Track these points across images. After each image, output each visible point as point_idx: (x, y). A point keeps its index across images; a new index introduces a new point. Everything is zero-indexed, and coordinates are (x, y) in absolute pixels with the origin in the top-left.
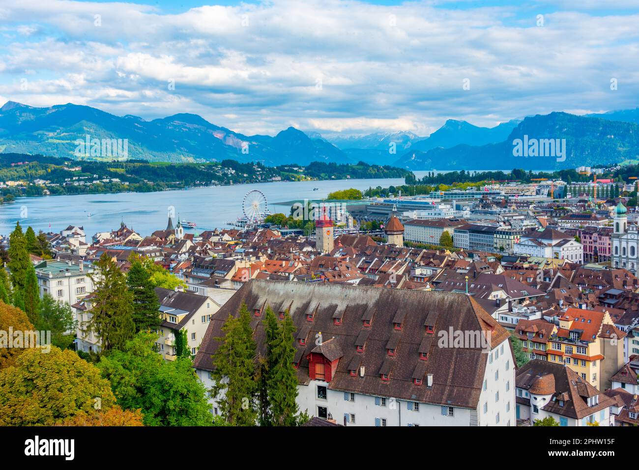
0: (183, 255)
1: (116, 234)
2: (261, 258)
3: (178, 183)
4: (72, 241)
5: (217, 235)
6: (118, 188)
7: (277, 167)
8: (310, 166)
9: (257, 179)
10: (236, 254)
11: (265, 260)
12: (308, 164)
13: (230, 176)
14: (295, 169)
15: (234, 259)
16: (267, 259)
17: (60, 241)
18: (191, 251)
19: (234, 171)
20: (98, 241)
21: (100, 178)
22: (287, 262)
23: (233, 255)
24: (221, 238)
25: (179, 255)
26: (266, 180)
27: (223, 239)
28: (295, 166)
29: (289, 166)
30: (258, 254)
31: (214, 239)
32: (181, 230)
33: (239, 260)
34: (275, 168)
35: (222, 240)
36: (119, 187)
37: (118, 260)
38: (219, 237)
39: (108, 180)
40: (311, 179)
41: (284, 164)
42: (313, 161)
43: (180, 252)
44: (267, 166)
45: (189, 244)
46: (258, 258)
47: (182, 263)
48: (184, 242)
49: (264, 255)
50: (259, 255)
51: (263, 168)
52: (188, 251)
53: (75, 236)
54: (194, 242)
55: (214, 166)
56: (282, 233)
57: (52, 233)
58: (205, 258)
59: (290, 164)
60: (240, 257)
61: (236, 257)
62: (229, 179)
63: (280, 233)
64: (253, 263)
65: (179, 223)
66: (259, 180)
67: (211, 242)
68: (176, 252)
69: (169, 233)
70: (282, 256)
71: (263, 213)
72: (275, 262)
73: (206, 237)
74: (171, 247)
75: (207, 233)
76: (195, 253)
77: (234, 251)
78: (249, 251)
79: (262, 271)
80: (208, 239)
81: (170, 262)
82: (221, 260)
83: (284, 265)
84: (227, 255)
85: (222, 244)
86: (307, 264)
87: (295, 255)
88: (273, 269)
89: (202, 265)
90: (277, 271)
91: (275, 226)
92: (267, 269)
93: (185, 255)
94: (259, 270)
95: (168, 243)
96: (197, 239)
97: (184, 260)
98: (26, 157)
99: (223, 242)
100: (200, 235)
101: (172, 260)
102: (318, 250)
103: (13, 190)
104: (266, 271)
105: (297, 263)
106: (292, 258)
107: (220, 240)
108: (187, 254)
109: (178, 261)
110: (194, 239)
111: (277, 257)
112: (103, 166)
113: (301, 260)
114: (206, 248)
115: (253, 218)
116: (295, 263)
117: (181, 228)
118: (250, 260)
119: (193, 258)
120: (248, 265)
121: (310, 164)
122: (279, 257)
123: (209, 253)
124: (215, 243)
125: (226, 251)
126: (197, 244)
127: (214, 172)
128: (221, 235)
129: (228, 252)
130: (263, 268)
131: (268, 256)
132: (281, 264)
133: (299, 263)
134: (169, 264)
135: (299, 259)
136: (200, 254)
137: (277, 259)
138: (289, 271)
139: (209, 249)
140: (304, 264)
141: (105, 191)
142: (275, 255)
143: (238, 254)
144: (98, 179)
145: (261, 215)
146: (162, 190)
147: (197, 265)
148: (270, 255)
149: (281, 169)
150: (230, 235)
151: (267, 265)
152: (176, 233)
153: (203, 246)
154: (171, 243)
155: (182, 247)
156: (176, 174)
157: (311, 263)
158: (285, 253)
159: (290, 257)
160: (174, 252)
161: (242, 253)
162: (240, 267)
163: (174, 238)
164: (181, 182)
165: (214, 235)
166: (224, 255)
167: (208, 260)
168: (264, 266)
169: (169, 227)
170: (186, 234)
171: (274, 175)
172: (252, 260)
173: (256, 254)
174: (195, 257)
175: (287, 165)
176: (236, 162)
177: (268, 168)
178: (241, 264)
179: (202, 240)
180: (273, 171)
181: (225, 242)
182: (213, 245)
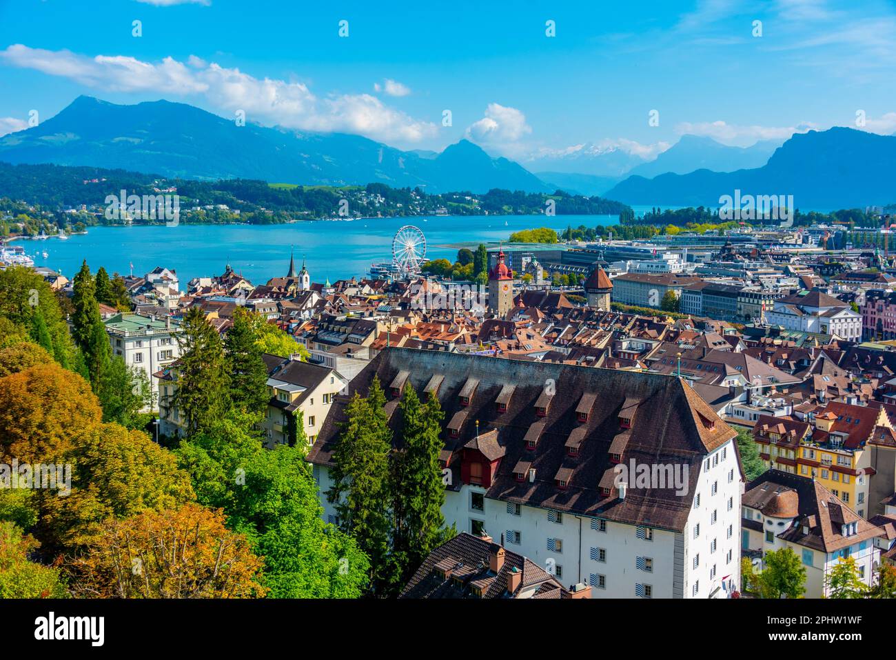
0: (307, 313)
1: (219, 280)
2: (412, 319)
3: (306, 213)
4: (160, 289)
5: (355, 286)
6: (226, 218)
7: (442, 195)
8: (488, 194)
9: (414, 210)
10: (379, 313)
11: (417, 323)
12: (485, 192)
13: (378, 205)
14: (468, 198)
15: (375, 319)
16: (420, 321)
17: (144, 288)
18: (318, 306)
19: (383, 199)
20: (195, 290)
21: (201, 204)
23: (374, 315)
24: (361, 291)
25: (302, 312)
26: (427, 212)
27: (363, 293)
28: (468, 194)
29: (459, 194)
30: (409, 314)
31: (351, 292)
32: (306, 278)
33: (382, 322)
34: (440, 196)
35: (361, 294)
36: (226, 216)
37: (219, 316)
38: (357, 289)
39: (211, 207)
40: (489, 212)
41: (452, 191)
42: (492, 188)
43: (304, 308)
44: (428, 193)
45: (315, 297)
46: (408, 319)
47: (305, 322)
48: (308, 295)
49: (416, 316)
50: (409, 316)
51: (423, 196)
52: (314, 307)
53: (165, 282)
54: (323, 294)
55: (356, 191)
57: (133, 277)
58: (335, 317)
59: (460, 191)
60: (383, 317)
61: (378, 317)
62: (376, 210)
63: (440, 286)
64: (401, 326)
65: (304, 268)
66: (417, 212)
67: (347, 296)
68: (299, 307)
69: (290, 282)
70: (441, 318)
71: (420, 258)
72: (430, 325)
73: (340, 288)
74: (291, 301)
75: (342, 283)
76: (324, 309)
77: (376, 309)
78: (397, 309)
79: (413, 337)
80: (342, 291)
81: (289, 321)
82: (357, 320)
83: (442, 330)
84: (367, 314)
85: (360, 299)
86: (474, 330)
87: (459, 317)
88: (427, 336)
89: (332, 326)
90: (432, 338)
91: (434, 277)
92: (419, 334)
93: (310, 312)
94: (408, 336)
95: (288, 295)
96: (328, 291)
97: (308, 319)
98: (103, 172)
99: (362, 296)
100: (332, 286)
101: (292, 319)
102: (490, 310)
103: (84, 217)
104: (417, 337)
105: (460, 328)
106: (455, 322)
107: (359, 293)
108: (313, 311)
109: (300, 320)
110: (323, 290)
111: (433, 319)
112: (205, 188)
113: (466, 324)
114: (338, 304)
115: (406, 265)
116: (458, 328)
117: (306, 275)
118: (397, 322)
119: (320, 316)
120: (394, 329)
121: (487, 191)
122: (436, 319)
123: (342, 311)
124: (351, 298)
125: (365, 308)
126: (327, 298)
127: (356, 199)
128: (360, 286)
129: (367, 310)
130: (414, 333)
131: (422, 317)
132: (438, 329)
133: (462, 328)
134: (288, 323)
135: (463, 323)
136: (331, 311)
137: (434, 321)
138: (448, 338)
139: (343, 305)
140: (470, 329)
141: (208, 221)
142: (433, 315)
143: (382, 313)
144: (199, 205)
145: (417, 260)
146: (284, 222)
147: (325, 327)
148: (424, 316)
149: (448, 197)
150: (372, 286)
151: (419, 330)
152: (299, 281)
153: (335, 301)
154: (292, 295)
155: (307, 300)
156: (304, 201)
157: (480, 329)
158: (445, 314)
159: (452, 320)
160: (295, 307)
161: (386, 312)
162: (382, 331)
163: (297, 289)
164: (310, 212)
165: (350, 286)
166: (362, 314)
167: (339, 320)
168: (415, 330)
169: (290, 274)
170: (313, 283)
171: (438, 206)
172: (399, 322)
173: (406, 314)
174: (322, 316)
175: (457, 192)
176: (386, 187)
177: (430, 197)
178: (385, 326)
179: (334, 292)
180: (437, 200)
181: (364, 297)
182: (348, 299)
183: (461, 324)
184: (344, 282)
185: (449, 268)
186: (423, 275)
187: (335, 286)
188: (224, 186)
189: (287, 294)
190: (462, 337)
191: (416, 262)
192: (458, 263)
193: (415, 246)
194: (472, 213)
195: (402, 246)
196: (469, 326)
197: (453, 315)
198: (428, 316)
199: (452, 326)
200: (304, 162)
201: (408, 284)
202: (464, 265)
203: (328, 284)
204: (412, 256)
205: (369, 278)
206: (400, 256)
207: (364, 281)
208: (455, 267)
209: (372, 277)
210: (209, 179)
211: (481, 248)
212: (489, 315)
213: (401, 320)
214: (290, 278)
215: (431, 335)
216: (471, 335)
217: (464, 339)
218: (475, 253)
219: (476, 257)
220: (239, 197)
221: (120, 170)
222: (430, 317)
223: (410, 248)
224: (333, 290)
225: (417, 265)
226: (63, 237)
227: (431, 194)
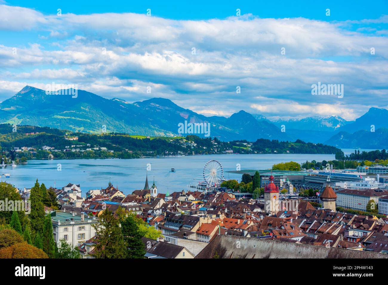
0: (158, 211)
1: (105, 191)
2: (220, 216)
3: (152, 152)
4: (71, 196)
5: (184, 196)
6: (106, 155)
7: (230, 142)
8: (257, 142)
9: (214, 151)
10: (200, 212)
11: (223, 218)
12: (255, 141)
13: (192, 148)
14: (245, 144)
15: (199, 216)
16: (225, 217)
17: (62, 196)
18: (163, 207)
19: (196, 144)
20: (91, 197)
21: (92, 147)
22: (242, 220)
23: (198, 213)
25: (155, 211)
26: (221, 152)
27: (189, 199)
28: (245, 142)
29: (240, 141)
30: (218, 212)
31: (182, 199)
32: (155, 190)
33: (203, 217)
34: (229, 143)
35: (188, 200)
36: (106, 154)
38: (185, 197)
39: (98, 149)
40: (257, 152)
41: (236, 140)
42: (259, 138)
43: (155, 208)
44: (222, 141)
45: (162, 202)
46: (218, 216)
47: (157, 217)
48: (158, 200)
49: (223, 214)
50: (218, 214)
51: (219, 143)
52: (161, 208)
53: (74, 192)
54: (165, 200)
55: (180, 140)
56: (236, 196)
57: (56, 189)
58: (175, 214)
59: (240, 140)
60: (203, 214)
61: (200, 215)
62: (191, 150)
63: (234, 196)
64: (214, 220)
65: (154, 185)
66: (215, 152)
67: (179, 201)
68: (152, 208)
69: (146, 193)
70: (237, 215)
71: (220, 179)
72: (231, 219)
75: (176, 194)
76: (167, 209)
78: (211, 210)
80: (176, 198)
81: (147, 216)
82: (188, 216)
83: (239, 223)
84: (193, 212)
85: (187, 203)
86: (257, 223)
88: (230, 226)
90: (233, 227)
91: (229, 190)
92: (224, 225)
94: (218, 226)
95: (146, 200)
96: (168, 198)
97: (158, 215)
98: (37, 129)
99: (188, 201)
100: (170, 195)
101: (149, 215)
103: (26, 154)
104: (224, 227)
106: (245, 217)
107: (186, 199)
108: (161, 210)
109: (154, 215)
110: (165, 198)
112: (94, 137)
114: (175, 206)
116: (248, 221)
118: (211, 218)
119: (166, 213)
120: (210, 221)
121: (257, 140)
123: (177, 210)
125: (191, 209)
126: (168, 202)
127: (180, 144)
128: (187, 195)
131: (225, 214)
132: (236, 222)
133: (250, 221)
135: (251, 218)
136: (171, 211)
138: (243, 228)
140: (255, 222)
141: (96, 157)
143: (202, 212)
144: (90, 147)
145: (218, 180)
146: (139, 157)
148: (227, 214)
149: (233, 143)
150: (194, 196)
151: (225, 222)
152: (151, 192)
153: (173, 204)
154: (148, 201)
155: (157, 204)
156: (150, 145)
160: (150, 208)
161: (204, 211)
162: (203, 223)
163: (150, 197)
164: (154, 152)
165: (181, 195)
167: (177, 216)
168: (222, 223)
169: (145, 188)
170: (159, 194)
171: (228, 148)
172: (213, 217)
173: (216, 213)
174: (167, 213)
175: (238, 140)
176: (197, 138)
177: (223, 143)
178: (204, 220)
179: (172, 199)
180: (227, 145)
181: (190, 202)
182: (181, 203)
183: (249, 219)
184: (178, 193)
185: (237, 185)
187: (172, 195)
188: (105, 137)
190: (251, 227)
192: (242, 182)
193: (217, 172)
194: (247, 152)
195: (209, 172)
199: (244, 220)
201: (216, 195)
202: (246, 183)
203: (168, 194)
205: (192, 191)
207: (189, 192)
208: (241, 184)
211: (256, 174)
214: (145, 190)
216: (256, 226)
218: (253, 176)
219: (254, 179)
220: (113, 143)
221: (47, 127)
223: (214, 173)
225: (218, 183)
227: (224, 141)
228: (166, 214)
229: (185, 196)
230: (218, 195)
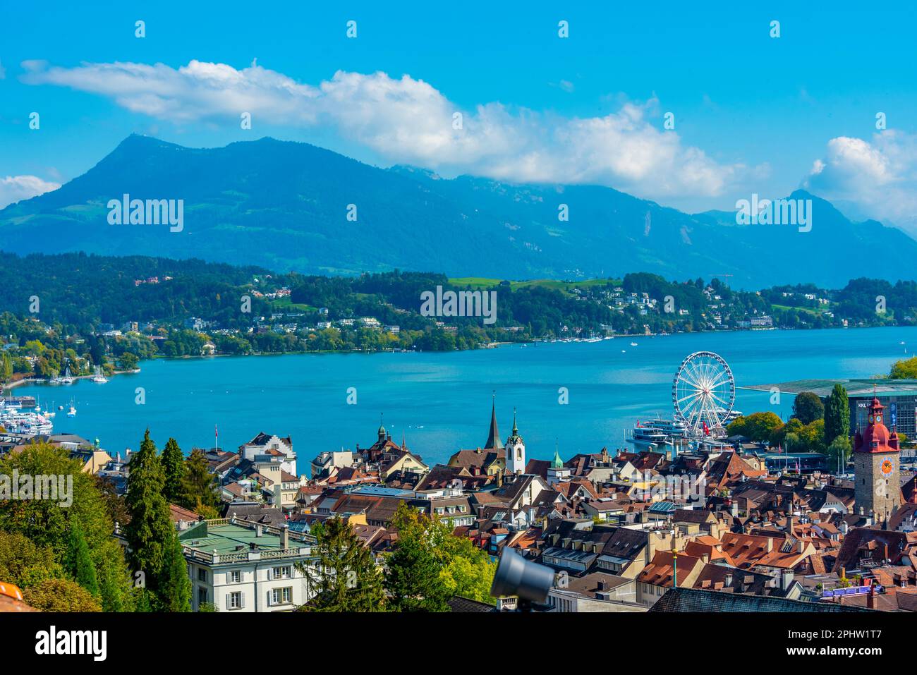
0: (522, 515)
1: (366, 455)
2: (714, 528)
3: (516, 329)
4: (265, 472)
5: (607, 465)
6: (375, 342)
7: (762, 292)
8: (847, 288)
9: (711, 320)
10: (653, 516)
11: (722, 533)
12: (841, 285)
13: (644, 312)
14: (810, 296)
15: (646, 528)
16: (728, 531)
17: (239, 471)
18: (541, 503)
19: (654, 301)
20: (325, 474)
21: (333, 317)
22: (780, 541)
23: (644, 519)
24: (618, 474)
25: (513, 514)
26: (735, 323)
27: (622, 476)
28: (810, 289)
29: (794, 289)
30: (707, 516)
31: (600, 475)
32: (519, 450)
33: (658, 532)
34: (759, 294)
35: (618, 479)
36: (376, 338)
37: (368, 521)
38: (611, 471)
39: (350, 322)
40: (850, 322)
41: (783, 284)
42: (855, 278)
43: (516, 507)
44: (735, 287)
45: (537, 487)
46: (706, 527)
47: (520, 533)
48: (523, 481)
49: (721, 521)
50: (708, 521)
51: (726, 295)
52: (536, 504)
53: (273, 460)
54: (549, 480)
55: (604, 288)
56: (770, 464)
57: (220, 450)
58: (574, 524)
59: (795, 284)
60: (660, 524)
61: (652, 524)
62: (641, 321)
63: (763, 464)
64: (693, 540)
65: (514, 433)
66: (716, 324)
67: (592, 483)
68: (507, 506)
69: (490, 458)
70: (767, 525)
71: (725, 411)
72: (747, 538)
73: (580, 470)
74: (493, 493)
75: (583, 460)
76: (552, 509)
77: (646, 508)
78: (685, 508)
79: (716, 560)
80: (583, 474)
81: (490, 531)
82: (613, 530)
83: (770, 548)
84: (630, 517)
85: (617, 488)
86: (830, 547)
87: (800, 522)
88: (743, 558)
89: (567, 540)
90: (752, 562)
91: (752, 445)
92: (726, 555)
93: (528, 514)
94: (706, 559)
95: (488, 482)
96: (558, 474)
97: (524, 528)
98: (167, 265)
99: (620, 483)
100: (565, 465)
101: (495, 526)
102: (859, 510)
103: (135, 344)
104: (724, 561)
105: (803, 544)
106: (792, 531)
107: (614, 477)
108: (533, 512)
109: (511, 528)
110: (549, 473)
111: (753, 526)
112: (340, 288)
113: (813, 535)
114: (578, 498)
115: (698, 423)
116: (798, 543)
117: (519, 445)
118: (685, 533)
119: (546, 522)
120: (680, 546)
121: (847, 284)
122: (758, 526)
123: (584, 512)
124: (601, 486)
125: (627, 507)
126: (558, 488)
127: (604, 303)
128: (616, 465)
129: (631, 509)
130: (718, 553)
131: (731, 522)
132: (762, 545)
133: (807, 543)
134: (489, 535)
135: (809, 534)
136: (564, 513)
137: (754, 531)
138: (782, 563)
139: (587, 500)
140: (821, 545)
141: (345, 347)
142: (751, 520)
143: (658, 516)
144: (329, 319)
145: (719, 414)
146: (476, 347)
147: (555, 541)
148: (736, 520)
149: (773, 296)
150: (639, 465)
151: (728, 547)
152: (506, 457)
153: (571, 492)
154: (494, 482)
155: (521, 493)
156: (511, 309)
157: (840, 545)
158: (774, 517)
159: (787, 528)
160: (500, 504)
161: (665, 513)
162: (660, 549)
163: (503, 471)
164: (522, 328)
165: (598, 465)
166: (622, 518)
167: (581, 529)
168: (720, 548)
169: (490, 443)
170: (531, 460)
171: (755, 311)
172: (690, 532)
173: (701, 518)
174: (549, 520)
175: (789, 286)
176: (659, 280)
177: (740, 295)
178: (664, 540)
179: (570, 477)
180: (752, 301)
181: (624, 484)
182: (595, 490)
183: (804, 536)
184: (588, 458)
185: (778, 427)
186: (731, 442)
187: (570, 464)
188: (371, 285)
189: (485, 480)
190: (807, 561)
191: (717, 417)
192: (795, 420)
193: (715, 389)
194: (818, 324)
195: (691, 389)
196: (820, 540)
197: (789, 519)
198: (743, 520)
199: (789, 541)
200: (512, 239)
201: (704, 461)
202: (806, 423)
203: (559, 461)
204: (710, 407)
205: (632, 450)
206: (686, 409)
207: (623, 454)
208: (790, 427)
209: (637, 446)
210: (346, 273)
211: (837, 392)
212: (856, 519)
213: (694, 529)
214: (490, 450)
215: (750, 558)
216: (824, 558)
217: (811, 564)
218: (827, 401)
219: (827, 408)
220: (398, 303)
221: (195, 260)
222: (747, 522)
223: (705, 393)
224: (567, 473)
225: (719, 423)
226: (102, 380)
227: (742, 291)
228: (548, 524)
229: (612, 468)
230: (713, 463)
